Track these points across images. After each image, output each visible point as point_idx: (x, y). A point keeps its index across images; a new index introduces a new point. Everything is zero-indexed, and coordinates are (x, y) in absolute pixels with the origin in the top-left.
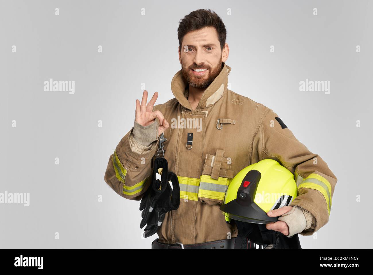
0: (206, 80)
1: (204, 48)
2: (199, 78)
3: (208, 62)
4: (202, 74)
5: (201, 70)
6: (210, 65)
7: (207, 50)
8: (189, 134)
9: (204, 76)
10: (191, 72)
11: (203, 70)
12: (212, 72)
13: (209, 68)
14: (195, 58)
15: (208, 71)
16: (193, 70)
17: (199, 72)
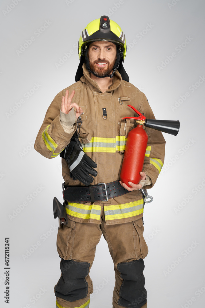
0: (106, 70)
1: (105, 48)
2: (101, 69)
3: (108, 58)
4: (103, 66)
5: (103, 64)
6: (109, 60)
7: (107, 49)
8: (103, 109)
9: (105, 67)
10: (95, 64)
11: (104, 63)
12: (110, 65)
13: (108, 62)
14: (100, 55)
15: (107, 64)
16: (97, 63)
17: (101, 65)
